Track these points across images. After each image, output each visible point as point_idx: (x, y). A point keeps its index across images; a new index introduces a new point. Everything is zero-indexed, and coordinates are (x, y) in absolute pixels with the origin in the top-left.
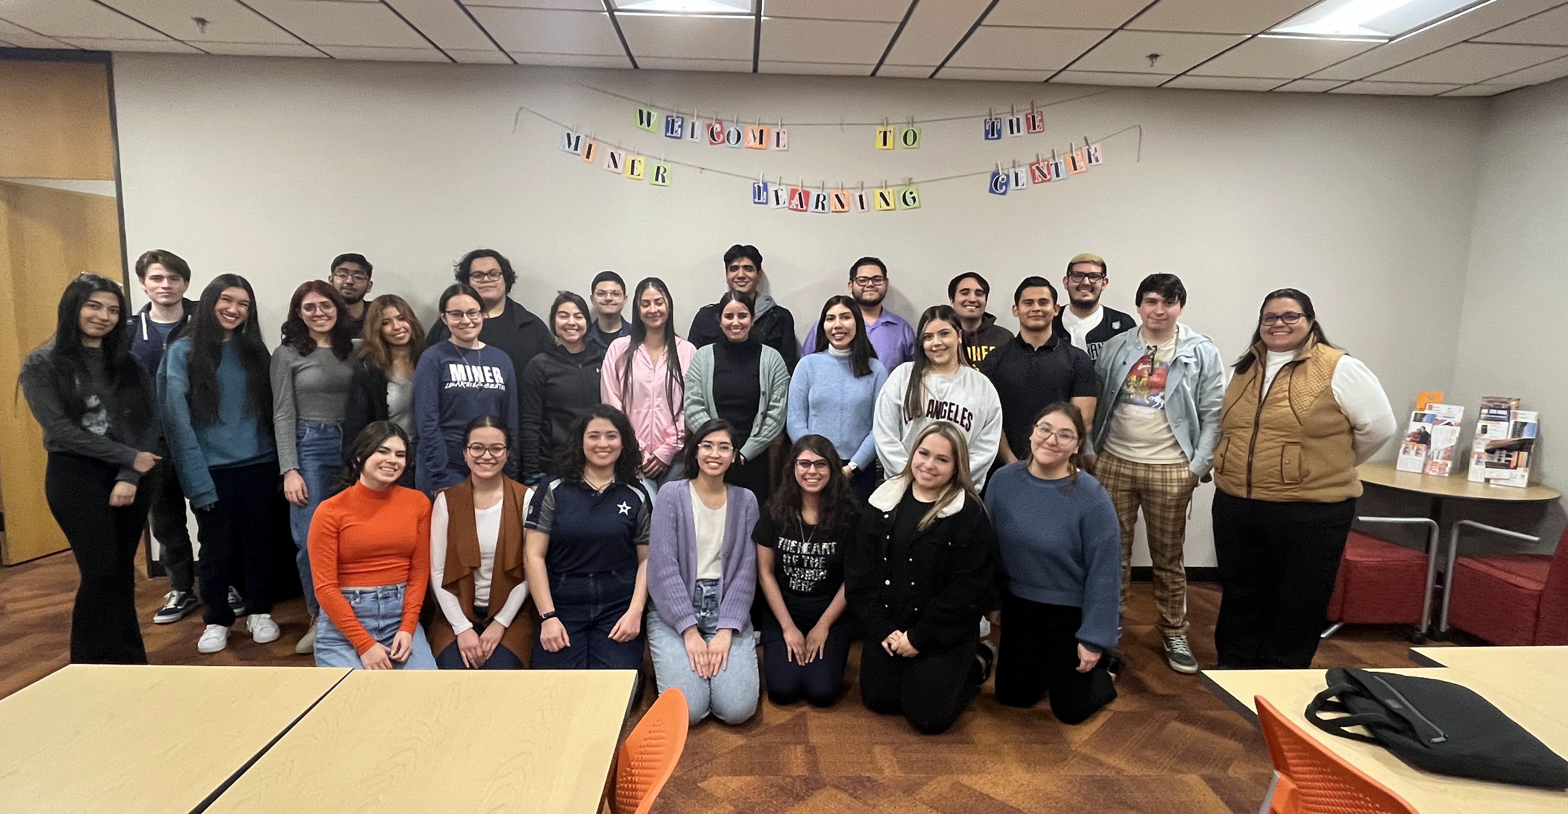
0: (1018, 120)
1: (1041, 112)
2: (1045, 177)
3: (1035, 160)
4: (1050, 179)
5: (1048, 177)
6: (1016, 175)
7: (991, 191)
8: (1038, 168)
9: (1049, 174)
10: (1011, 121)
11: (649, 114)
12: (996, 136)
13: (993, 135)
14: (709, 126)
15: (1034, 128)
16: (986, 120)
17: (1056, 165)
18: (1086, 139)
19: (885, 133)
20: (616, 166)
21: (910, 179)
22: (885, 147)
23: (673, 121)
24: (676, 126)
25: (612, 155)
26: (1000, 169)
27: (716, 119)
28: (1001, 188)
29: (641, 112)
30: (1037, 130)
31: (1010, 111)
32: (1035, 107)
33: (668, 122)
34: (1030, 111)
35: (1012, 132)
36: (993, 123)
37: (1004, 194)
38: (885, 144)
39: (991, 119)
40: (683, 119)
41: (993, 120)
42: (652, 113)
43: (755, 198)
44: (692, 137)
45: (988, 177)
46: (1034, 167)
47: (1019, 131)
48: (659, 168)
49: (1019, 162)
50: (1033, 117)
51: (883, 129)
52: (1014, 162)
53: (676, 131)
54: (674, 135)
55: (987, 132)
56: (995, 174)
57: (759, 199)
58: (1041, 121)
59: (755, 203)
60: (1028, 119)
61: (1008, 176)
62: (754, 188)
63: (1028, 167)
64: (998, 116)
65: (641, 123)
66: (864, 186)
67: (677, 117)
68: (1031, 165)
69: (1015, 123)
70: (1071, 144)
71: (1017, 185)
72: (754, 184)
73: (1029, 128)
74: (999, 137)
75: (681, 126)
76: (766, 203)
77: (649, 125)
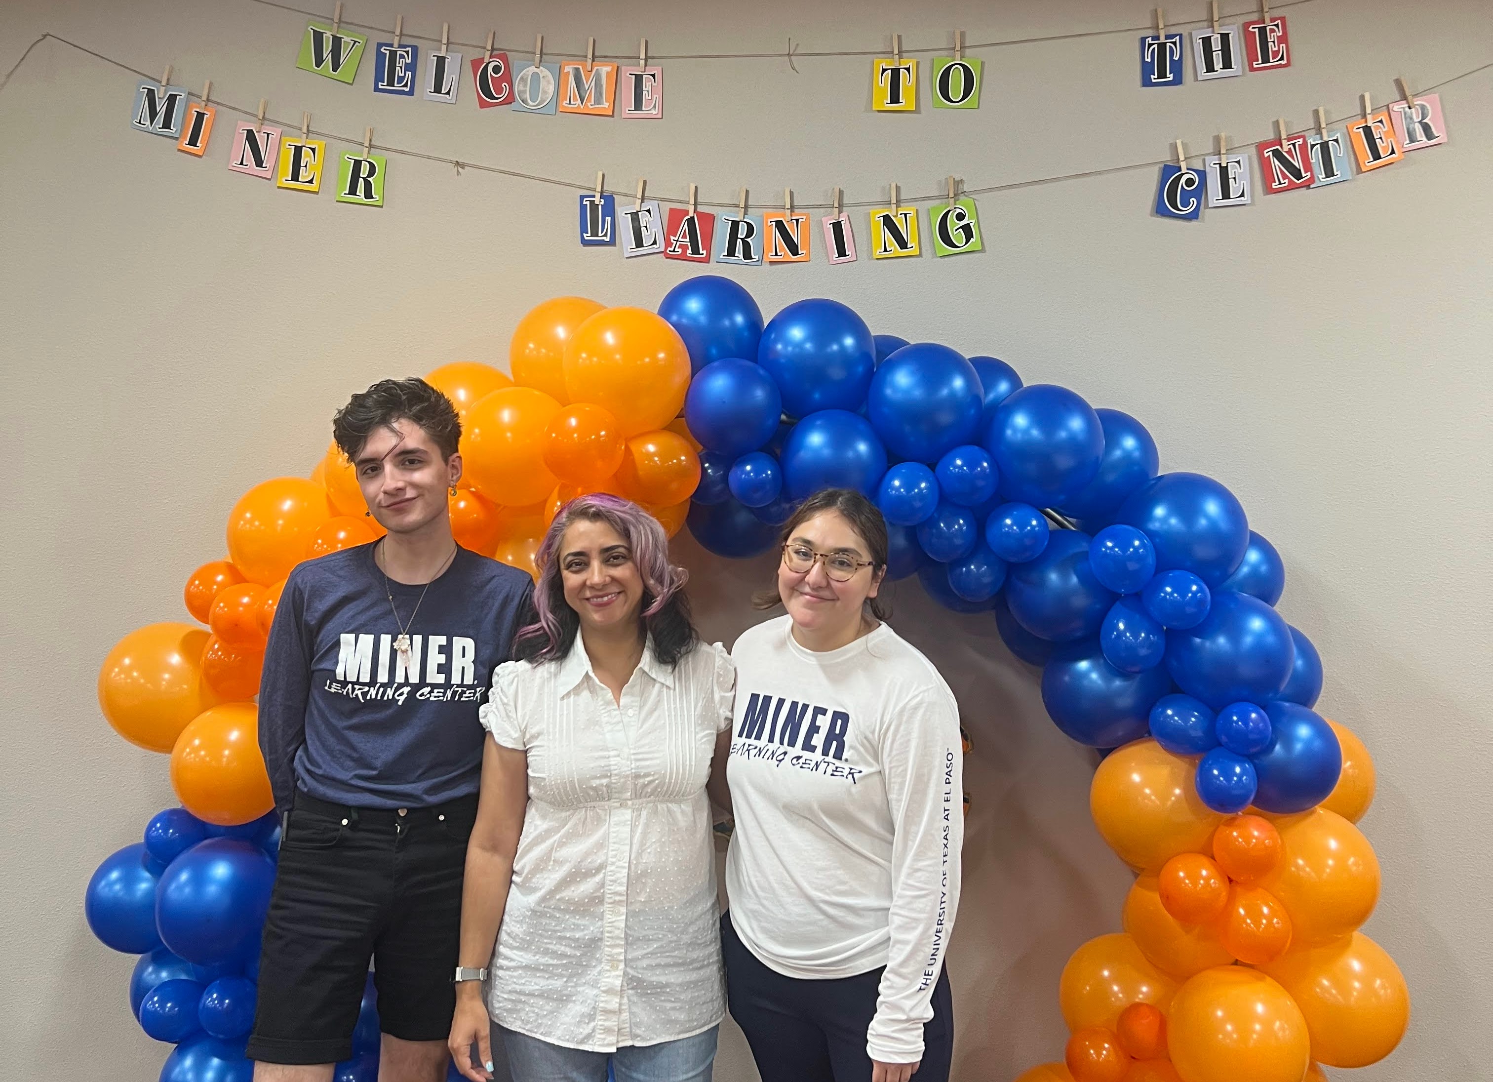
0: (1225, 38)
1: (1283, 19)
2: (1299, 177)
3: (1271, 136)
4: (1312, 179)
5: (1306, 175)
6: (1224, 171)
7: (1160, 210)
8: (1277, 154)
9: (1308, 167)
10: (1207, 41)
11: (337, 41)
12: (1170, 77)
13: (1162, 74)
14: (476, 64)
15: (1266, 60)
16: (1143, 40)
17: (1325, 147)
18: (1398, 83)
19: (895, 73)
20: (259, 163)
21: (958, 183)
22: (895, 106)
23: (393, 54)
24: (400, 63)
25: (251, 137)
26: (1182, 158)
27: (493, 49)
28: (1186, 204)
29: (318, 37)
30: (1273, 62)
31: (1204, 16)
32: (1266, 9)
33: (380, 56)
34: (1255, 17)
35: (1210, 68)
36: (1162, 47)
37: (1194, 216)
38: (895, 99)
39: (1157, 38)
40: (415, 49)
41: (1162, 40)
42: (346, 39)
43: (584, 230)
44: (438, 90)
45: (1153, 176)
46: (1268, 153)
47: (1227, 65)
48: (358, 164)
49: (1229, 139)
50: (1263, 31)
51: (889, 64)
52: (1217, 140)
53: (401, 79)
54: (397, 87)
55: (1146, 69)
56: (1170, 171)
57: (595, 233)
58: (1283, 39)
59: (585, 243)
60: (1248, 37)
61: (1202, 174)
62: (583, 208)
63: (1253, 151)
64: (1173, 31)
65: (319, 62)
66: (846, 201)
67: (400, 46)
68: (1261, 147)
69: (1216, 45)
70: (1362, 98)
71: (1226, 195)
72: (582, 198)
73: (1252, 58)
74: (1178, 81)
75: (412, 67)
76: (612, 242)
77: (336, 66)
